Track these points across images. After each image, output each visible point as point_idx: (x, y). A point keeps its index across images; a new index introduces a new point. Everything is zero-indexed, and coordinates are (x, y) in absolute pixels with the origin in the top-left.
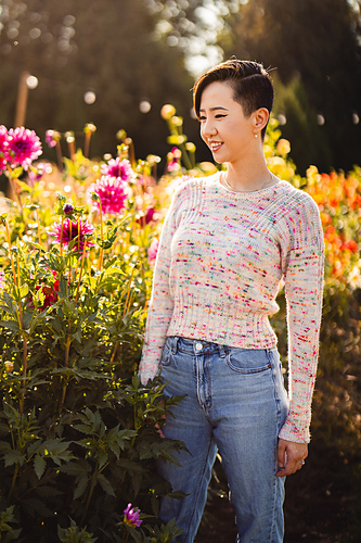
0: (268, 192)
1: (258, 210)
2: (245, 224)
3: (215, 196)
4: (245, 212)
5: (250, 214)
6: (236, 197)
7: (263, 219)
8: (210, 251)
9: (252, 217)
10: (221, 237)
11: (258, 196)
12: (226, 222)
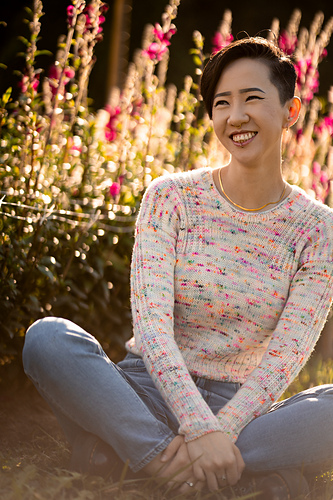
0: (282, 210)
1: (273, 236)
2: (262, 257)
3: (217, 213)
4: (259, 241)
5: (265, 243)
6: (246, 219)
7: (281, 250)
8: (223, 295)
9: (269, 248)
10: (236, 278)
11: (272, 217)
12: (238, 256)
